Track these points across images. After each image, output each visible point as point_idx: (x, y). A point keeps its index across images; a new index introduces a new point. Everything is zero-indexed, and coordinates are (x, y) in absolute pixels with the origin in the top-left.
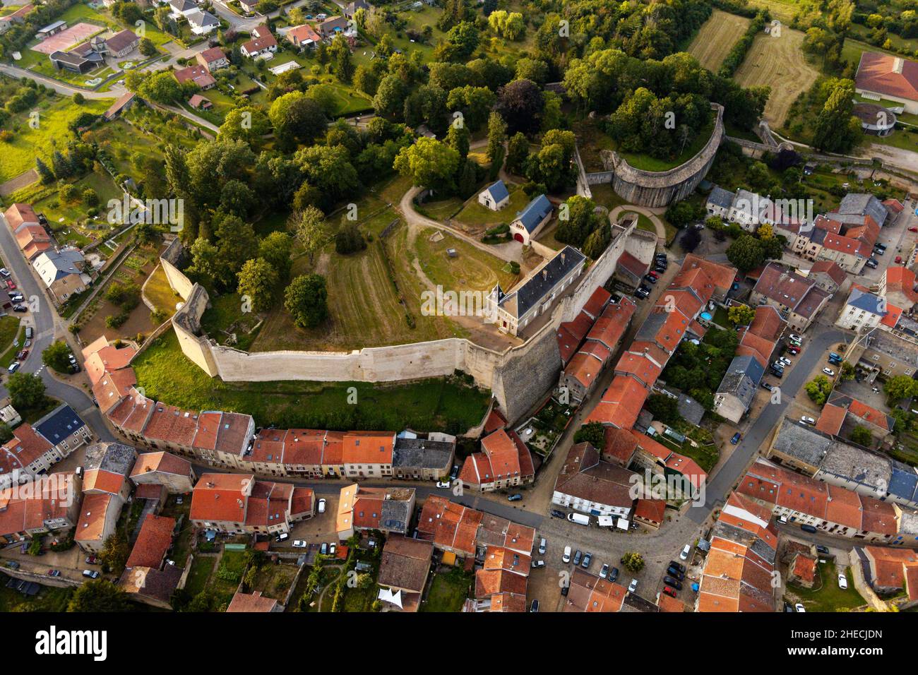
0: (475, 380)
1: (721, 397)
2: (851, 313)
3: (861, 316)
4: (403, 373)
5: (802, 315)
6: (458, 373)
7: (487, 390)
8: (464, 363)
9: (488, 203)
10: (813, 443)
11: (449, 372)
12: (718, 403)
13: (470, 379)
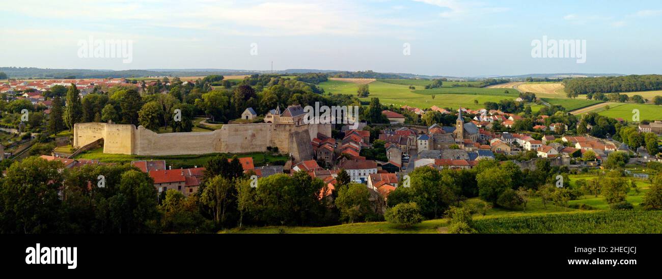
0: (279, 150)
1: (389, 153)
2: (421, 144)
3: (425, 144)
4: (242, 147)
5: (403, 144)
6: (269, 148)
7: (286, 154)
8: (271, 141)
9: (247, 117)
10: (434, 154)
11: (264, 149)
12: (389, 157)
13: (276, 149)
